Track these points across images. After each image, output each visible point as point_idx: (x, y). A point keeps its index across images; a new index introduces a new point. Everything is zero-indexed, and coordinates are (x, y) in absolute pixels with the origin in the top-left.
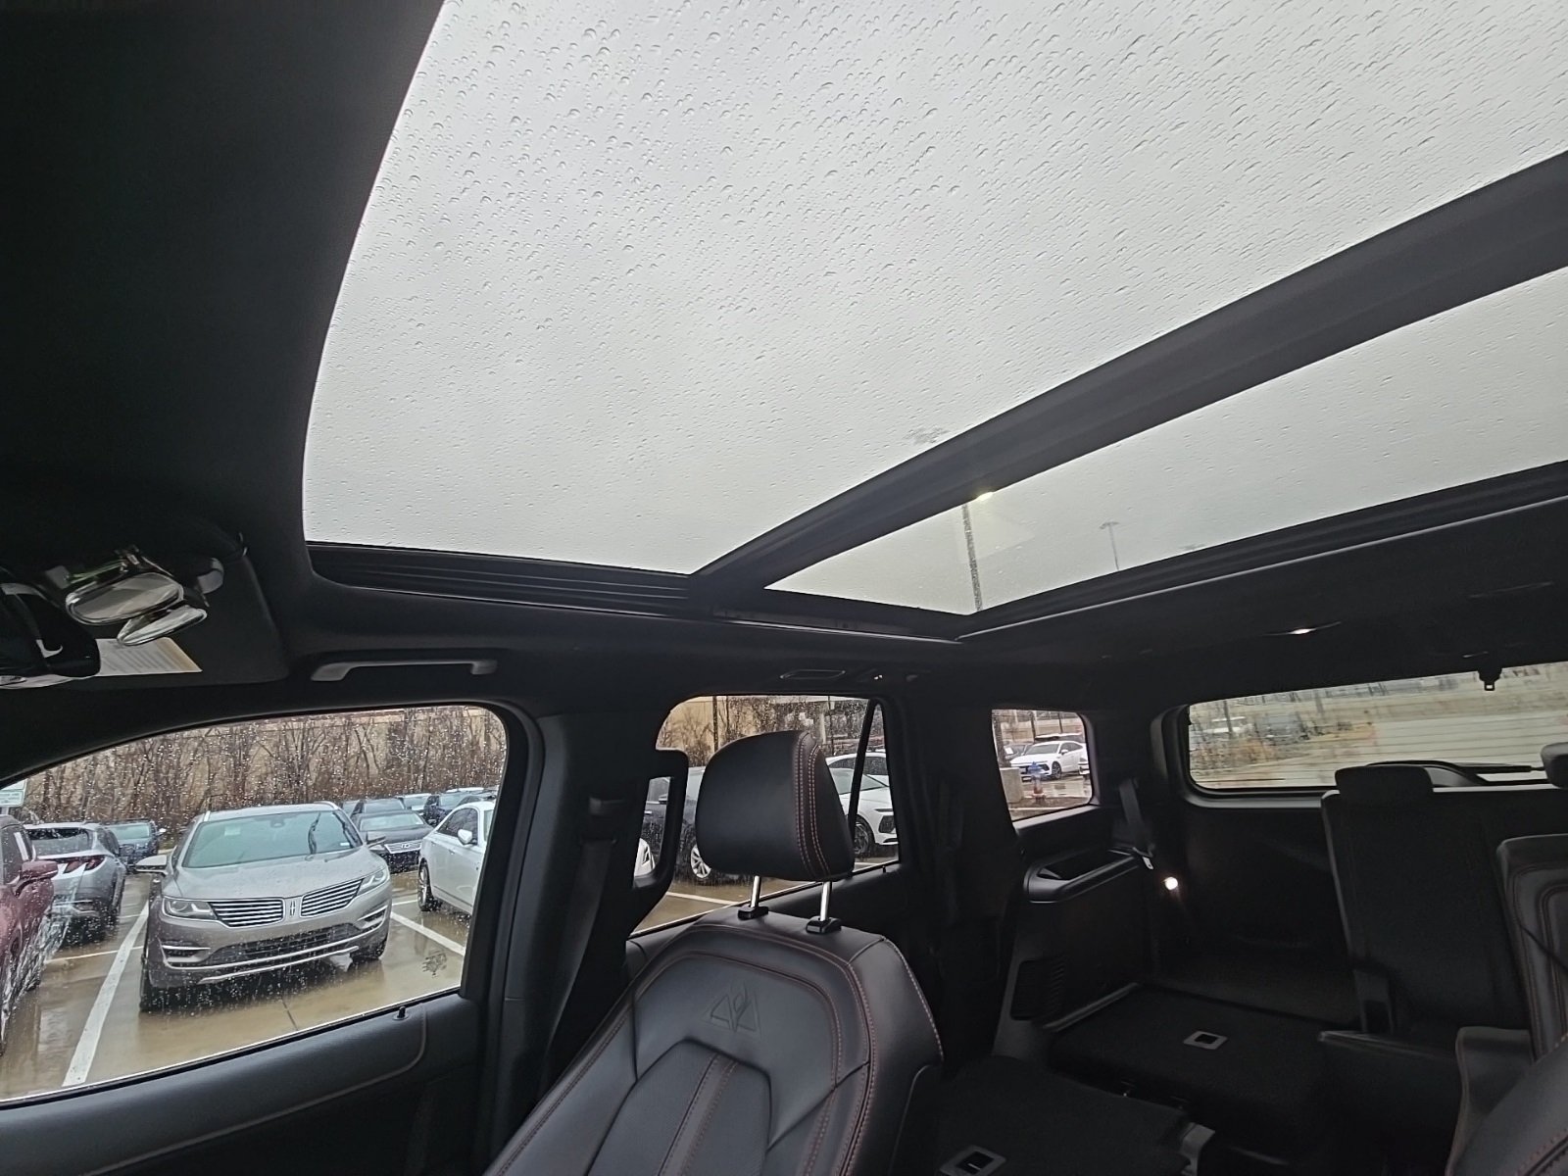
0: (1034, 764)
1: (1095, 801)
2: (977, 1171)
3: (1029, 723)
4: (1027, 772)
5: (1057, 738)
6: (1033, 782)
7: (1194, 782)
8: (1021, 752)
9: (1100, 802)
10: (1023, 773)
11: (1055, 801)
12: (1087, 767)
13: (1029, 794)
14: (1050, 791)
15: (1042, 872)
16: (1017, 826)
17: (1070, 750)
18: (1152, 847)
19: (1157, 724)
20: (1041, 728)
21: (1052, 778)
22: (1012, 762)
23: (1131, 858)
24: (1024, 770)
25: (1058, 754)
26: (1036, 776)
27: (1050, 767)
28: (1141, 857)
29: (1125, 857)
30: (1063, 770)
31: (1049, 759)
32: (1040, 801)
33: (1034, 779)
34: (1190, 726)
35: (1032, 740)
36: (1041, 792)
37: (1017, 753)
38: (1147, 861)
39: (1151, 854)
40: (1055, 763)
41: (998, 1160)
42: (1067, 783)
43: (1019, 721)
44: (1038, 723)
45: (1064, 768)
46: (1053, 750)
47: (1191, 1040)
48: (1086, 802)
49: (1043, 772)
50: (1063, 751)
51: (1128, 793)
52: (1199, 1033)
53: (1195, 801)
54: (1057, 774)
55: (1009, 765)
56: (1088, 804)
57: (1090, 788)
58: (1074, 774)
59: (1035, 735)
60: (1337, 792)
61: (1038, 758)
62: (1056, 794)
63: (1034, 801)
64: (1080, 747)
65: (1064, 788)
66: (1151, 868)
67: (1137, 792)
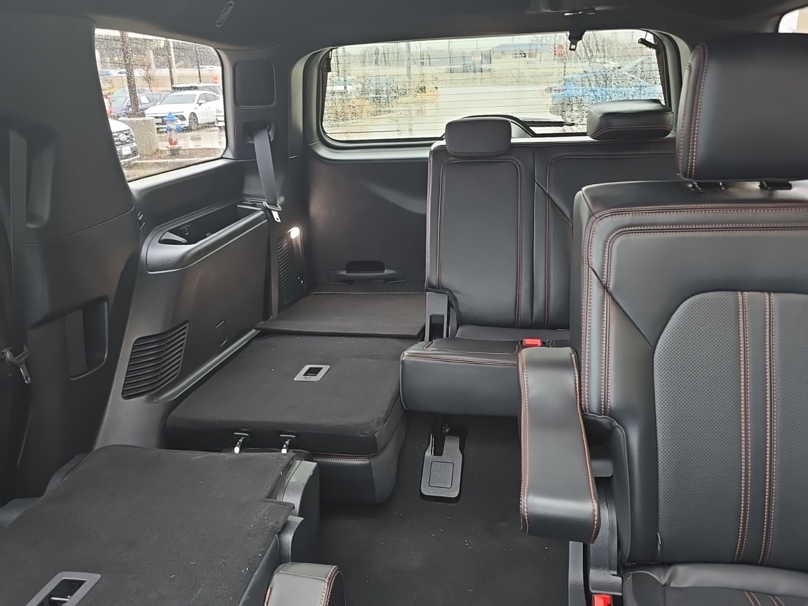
0: (170, 114)
1: (229, 154)
2: (65, 602)
3: (167, 70)
4: (164, 123)
5: (196, 88)
6: (169, 133)
7: (325, 132)
8: (157, 101)
9: (234, 155)
10: (157, 124)
11: (192, 153)
12: (223, 119)
13: (164, 146)
14: (186, 142)
15: (164, 238)
16: (134, 186)
17: (208, 101)
18: (281, 200)
19: (298, 69)
20: (181, 77)
21: (188, 129)
22: (146, 112)
23: (262, 212)
24: (160, 121)
25: (195, 105)
26: (172, 127)
27: (187, 117)
28: (270, 211)
29: (255, 211)
30: (199, 122)
31: (186, 110)
32: (174, 153)
33: (171, 130)
34: (329, 74)
35: (170, 89)
36: (175, 143)
37: (153, 102)
38: (276, 215)
39: (280, 208)
40: (193, 114)
41: (90, 579)
42: (203, 133)
43: (157, 67)
44: (176, 71)
45: (201, 120)
46: (190, 100)
47: (300, 377)
48: (219, 156)
49: (180, 122)
50: (200, 102)
51: (262, 145)
52: (307, 368)
53: (324, 152)
54: (194, 126)
55: (144, 115)
56: (222, 158)
57: (224, 139)
58: (210, 125)
59: (172, 83)
60: (443, 143)
61: (175, 109)
62: (192, 145)
63: (168, 153)
64: (216, 99)
65: (200, 139)
66: (279, 221)
67: (272, 144)
